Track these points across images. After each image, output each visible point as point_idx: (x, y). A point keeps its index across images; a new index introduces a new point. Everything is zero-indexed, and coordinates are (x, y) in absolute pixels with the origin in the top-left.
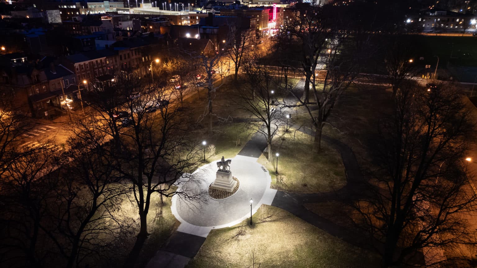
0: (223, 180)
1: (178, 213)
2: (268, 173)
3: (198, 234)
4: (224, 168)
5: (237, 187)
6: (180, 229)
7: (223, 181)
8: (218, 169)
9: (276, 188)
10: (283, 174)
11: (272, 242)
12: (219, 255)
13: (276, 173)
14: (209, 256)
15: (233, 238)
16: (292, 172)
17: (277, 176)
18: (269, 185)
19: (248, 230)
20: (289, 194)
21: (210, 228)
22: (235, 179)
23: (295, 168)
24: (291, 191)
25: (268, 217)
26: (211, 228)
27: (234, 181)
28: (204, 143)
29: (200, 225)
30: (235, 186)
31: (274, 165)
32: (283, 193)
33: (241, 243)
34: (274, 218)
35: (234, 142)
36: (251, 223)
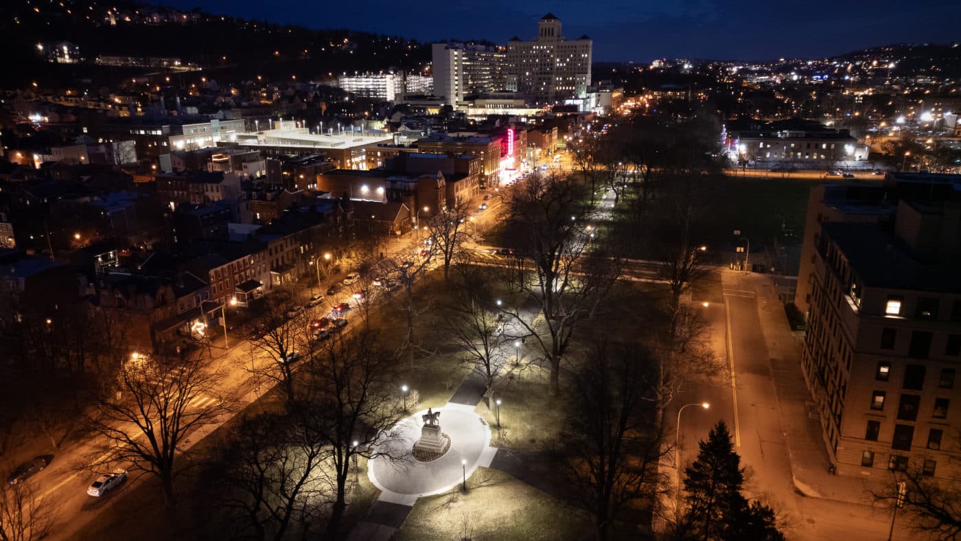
0: (430, 437)
1: (378, 480)
2: (487, 427)
3: (404, 503)
4: (431, 423)
5: (448, 446)
6: (381, 498)
7: (432, 439)
8: (424, 423)
9: (496, 446)
10: (506, 428)
11: (487, 509)
12: (428, 524)
13: (497, 427)
14: (416, 525)
15: (443, 505)
16: (518, 424)
17: (499, 430)
18: (488, 442)
19: (461, 497)
20: (513, 453)
21: (416, 496)
22: (445, 436)
23: (524, 419)
24: (514, 449)
25: (485, 481)
26: (418, 496)
27: (444, 439)
28: (405, 388)
29: (405, 492)
30: (445, 445)
31: (496, 416)
32: (505, 452)
33: (452, 510)
34: (492, 482)
35: (444, 383)
36: (464, 489)
